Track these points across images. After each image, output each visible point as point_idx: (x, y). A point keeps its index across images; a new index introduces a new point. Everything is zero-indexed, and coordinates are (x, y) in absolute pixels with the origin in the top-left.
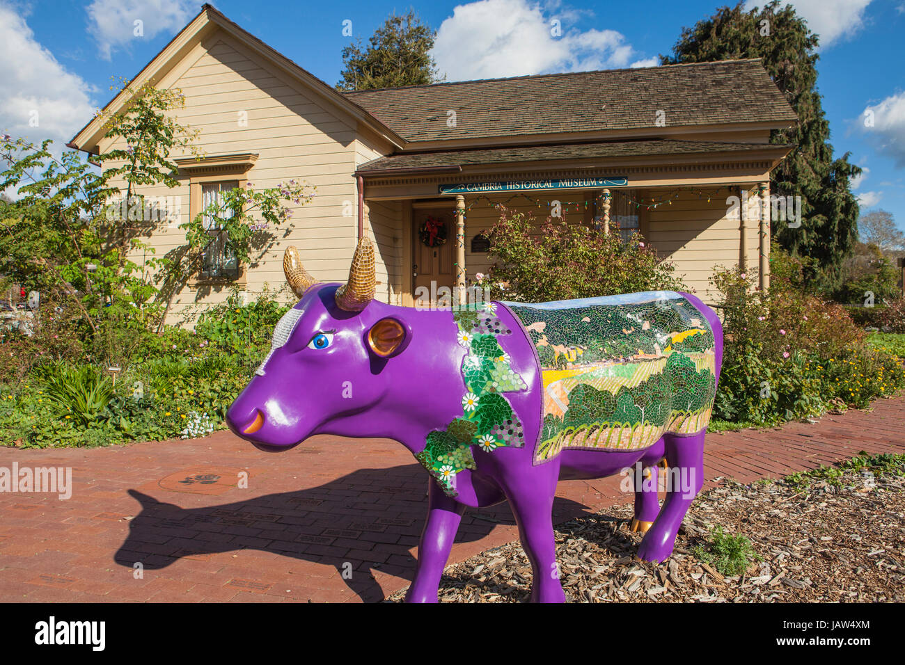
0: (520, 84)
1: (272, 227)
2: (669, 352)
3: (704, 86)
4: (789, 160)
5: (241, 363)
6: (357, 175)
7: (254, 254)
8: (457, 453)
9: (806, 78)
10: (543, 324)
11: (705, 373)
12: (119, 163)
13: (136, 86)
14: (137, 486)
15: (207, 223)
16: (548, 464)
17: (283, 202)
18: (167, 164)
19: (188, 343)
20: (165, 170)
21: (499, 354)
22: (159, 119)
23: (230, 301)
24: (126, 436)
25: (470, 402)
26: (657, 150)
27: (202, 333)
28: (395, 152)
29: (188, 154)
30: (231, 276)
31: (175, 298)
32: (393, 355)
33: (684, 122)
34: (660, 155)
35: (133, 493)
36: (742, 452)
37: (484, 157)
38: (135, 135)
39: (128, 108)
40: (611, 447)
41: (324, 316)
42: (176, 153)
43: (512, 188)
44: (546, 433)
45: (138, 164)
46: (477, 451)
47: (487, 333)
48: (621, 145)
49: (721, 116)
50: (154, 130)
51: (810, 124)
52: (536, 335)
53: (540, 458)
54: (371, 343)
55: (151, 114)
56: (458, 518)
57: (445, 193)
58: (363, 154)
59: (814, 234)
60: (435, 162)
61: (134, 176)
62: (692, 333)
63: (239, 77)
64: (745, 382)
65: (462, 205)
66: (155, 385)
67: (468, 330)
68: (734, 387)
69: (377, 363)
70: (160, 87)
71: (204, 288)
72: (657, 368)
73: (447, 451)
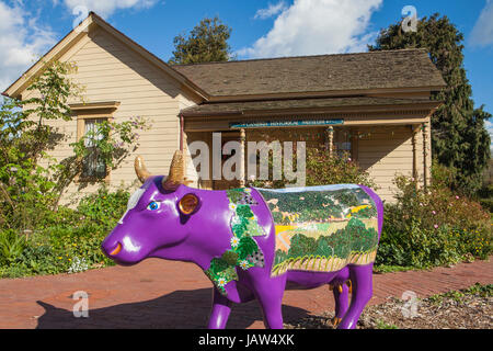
0: (280, 62)
1: (126, 146)
2: (349, 217)
3: (391, 64)
4: (447, 109)
5: (105, 229)
6: (180, 116)
7: (115, 161)
8: (228, 270)
9: (456, 60)
10: (277, 200)
11: (371, 230)
12: (35, 106)
13: (47, 59)
14: (42, 299)
15: (87, 143)
16: (279, 278)
17: (134, 131)
18: (65, 107)
19: (73, 217)
20: (64, 111)
21: (251, 215)
22: (61, 79)
23: (100, 192)
24: (34, 271)
25: (235, 241)
26: (361, 103)
27: (82, 211)
28: (204, 102)
29: (78, 101)
30: (101, 176)
31: (66, 189)
32: (192, 213)
33: (378, 86)
34: (363, 106)
35: (39, 303)
36: (405, 283)
37: (258, 106)
38: (46, 89)
39: (41, 72)
40: (315, 270)
41: (156, 193)
42: (70, 100)
43: (274, 125)
44: (277, 260)
45: (47, 106)
46: (239, 269)
47: (245, 204)
48: (340, 100)
49: (400, 82)
50: (58, 87)
51: (459, 87)
52: (272, 206)
53: (274, 274)
54: (181, 207)
55: (56, 77)
56: (229, 310)
57: (233, 128)
58: (184, 103)
59: (463, 154)
60: (227, 108)
61: (44, 113)
62: (363, 207)
63: (110, 55)
64: (411, 243)
65: (243, 135)
66: (52, 242)
67: (234, 202)
68: (405, 246)
69: (184, 218)
70: (62, 60)
71: (83, 183)
72: (342, 226)
73: (223, 269)
